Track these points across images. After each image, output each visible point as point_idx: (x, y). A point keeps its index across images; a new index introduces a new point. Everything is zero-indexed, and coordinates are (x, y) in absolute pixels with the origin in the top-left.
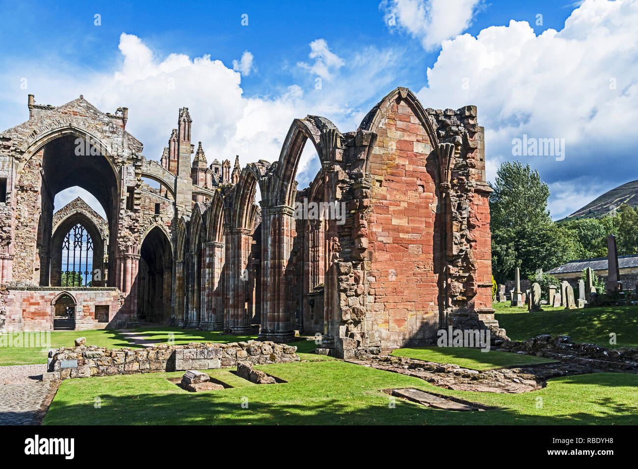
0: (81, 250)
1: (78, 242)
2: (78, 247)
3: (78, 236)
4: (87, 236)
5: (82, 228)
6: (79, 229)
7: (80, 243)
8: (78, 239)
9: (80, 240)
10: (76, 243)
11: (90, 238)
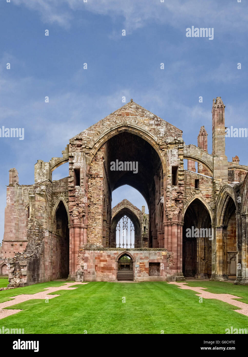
0: (127, 231)
1: (125, 226)
2: (125, 229)
3: (125, 223)
4: (131, 222)
5: (127, 218)
6: (125, 218)
7: (126, 227)
8: (125, 225)
9: (126, 225)
10: (124, 227)
11: (132, 224)
